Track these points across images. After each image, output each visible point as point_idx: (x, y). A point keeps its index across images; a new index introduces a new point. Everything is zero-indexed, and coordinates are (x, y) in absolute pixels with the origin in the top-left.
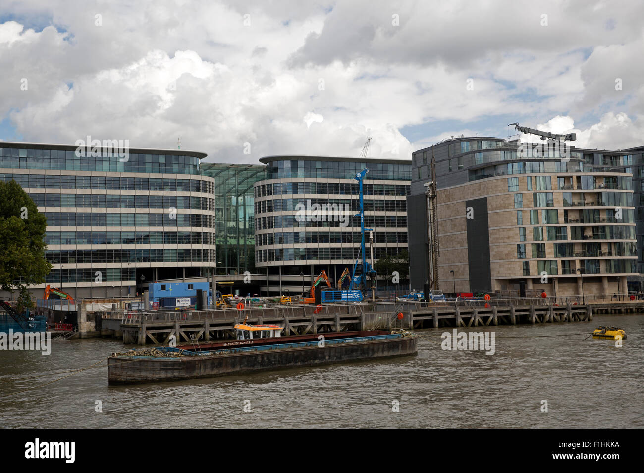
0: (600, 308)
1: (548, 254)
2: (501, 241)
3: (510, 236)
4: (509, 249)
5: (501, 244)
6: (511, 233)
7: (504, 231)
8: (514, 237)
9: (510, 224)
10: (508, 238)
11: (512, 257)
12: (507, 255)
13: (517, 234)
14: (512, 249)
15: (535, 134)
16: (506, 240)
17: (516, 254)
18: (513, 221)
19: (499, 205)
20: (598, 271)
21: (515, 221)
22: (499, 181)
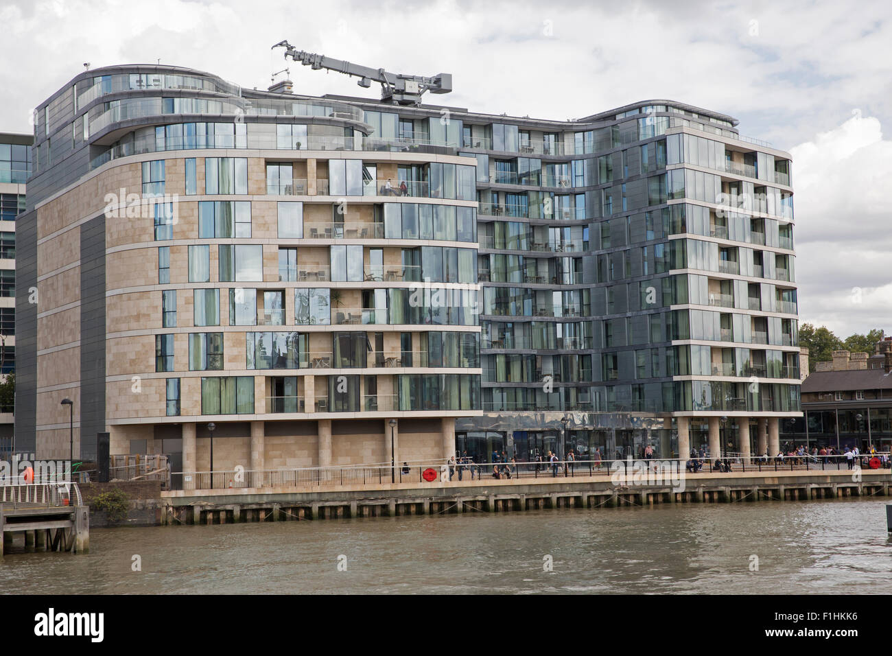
0: (327, 504)
1: (230, 361)
2: (123, 326)
3: (142, 312)
4: (138, 348)
5: (124, 334)
6: (144, 304)
7: (129, 299)
8: (149, 315)
9: (142, 282)
10: (138, 317)
11: (142, 367)
12: (133, 362)
13: (157, 307)
14: (143, 345)
15: (341, 71)
16: (134, 325)
17: (153, 361)
18: (150, 273)
19: (123, 234)
20: (372, 406)
21: (154, 274)
22: (126, 169)
